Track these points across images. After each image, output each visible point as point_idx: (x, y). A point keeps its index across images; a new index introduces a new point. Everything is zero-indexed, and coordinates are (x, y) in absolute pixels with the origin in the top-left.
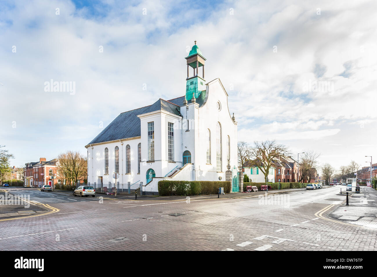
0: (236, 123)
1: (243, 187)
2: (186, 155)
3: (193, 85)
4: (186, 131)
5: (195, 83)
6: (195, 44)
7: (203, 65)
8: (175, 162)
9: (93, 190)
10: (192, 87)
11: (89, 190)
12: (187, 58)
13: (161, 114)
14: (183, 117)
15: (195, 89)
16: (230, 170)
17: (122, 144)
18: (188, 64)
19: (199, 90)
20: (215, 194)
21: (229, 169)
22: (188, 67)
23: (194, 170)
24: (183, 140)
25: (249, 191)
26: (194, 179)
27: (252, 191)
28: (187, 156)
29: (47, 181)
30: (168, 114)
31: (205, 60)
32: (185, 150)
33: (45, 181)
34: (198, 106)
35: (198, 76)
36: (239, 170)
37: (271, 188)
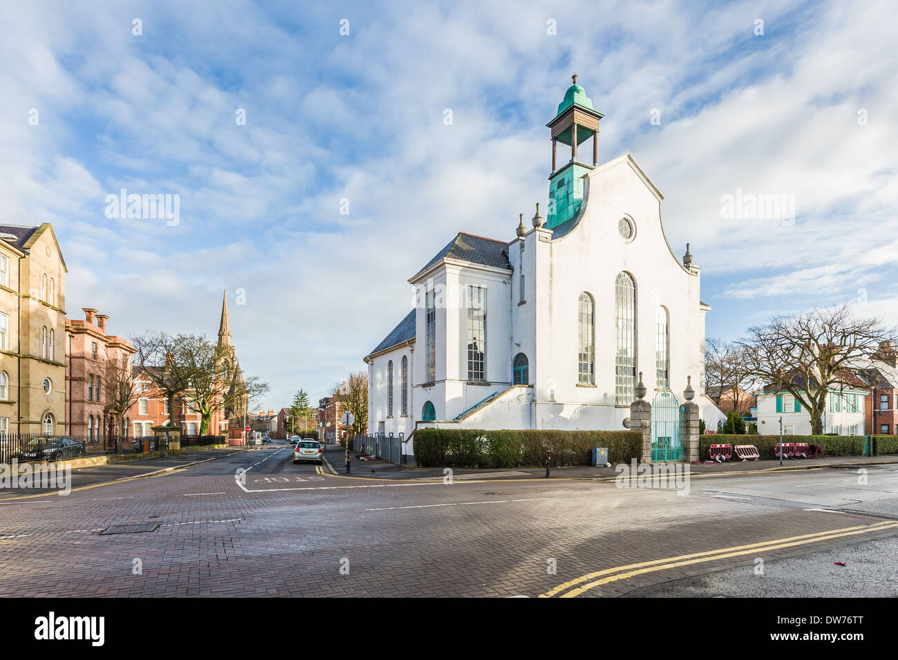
0: (694, 270)
1: (700, 448)
2: (520, 365)
3: (563, 187)
4: (519, 305)
5: (569, 183)
6: (574, 83)
7: (594, 133)
8: (488, 384)
9: (317, 450)
10: (561, 193)
11: (307, 450)
12: (550, 125)
13: (445, 268)
14: (513, 270)
15: (568, 195)
16: (644, 399)
17: (412, 350)
18: (555, 139)
19: (575, 197)
20: (579, 465)
21: (641, 396)
22: (554, 145)
23: (533, 401)
24: (512, 327)
25: (721, 459)
26: (533, 425)
27: (735, 458)
28: (522, 368)
29: (340, 432)
30: (467, 265)
31: (600, 118)
32: (517, 351)
33: (337, 431)
34: (549, 236)
35: (575, 161)
36: (686, 401)
37: (819, 452)
